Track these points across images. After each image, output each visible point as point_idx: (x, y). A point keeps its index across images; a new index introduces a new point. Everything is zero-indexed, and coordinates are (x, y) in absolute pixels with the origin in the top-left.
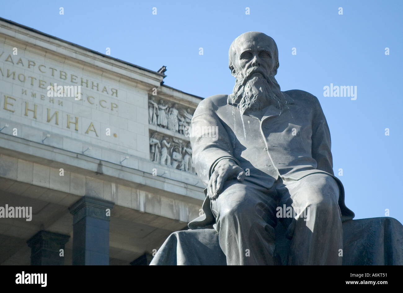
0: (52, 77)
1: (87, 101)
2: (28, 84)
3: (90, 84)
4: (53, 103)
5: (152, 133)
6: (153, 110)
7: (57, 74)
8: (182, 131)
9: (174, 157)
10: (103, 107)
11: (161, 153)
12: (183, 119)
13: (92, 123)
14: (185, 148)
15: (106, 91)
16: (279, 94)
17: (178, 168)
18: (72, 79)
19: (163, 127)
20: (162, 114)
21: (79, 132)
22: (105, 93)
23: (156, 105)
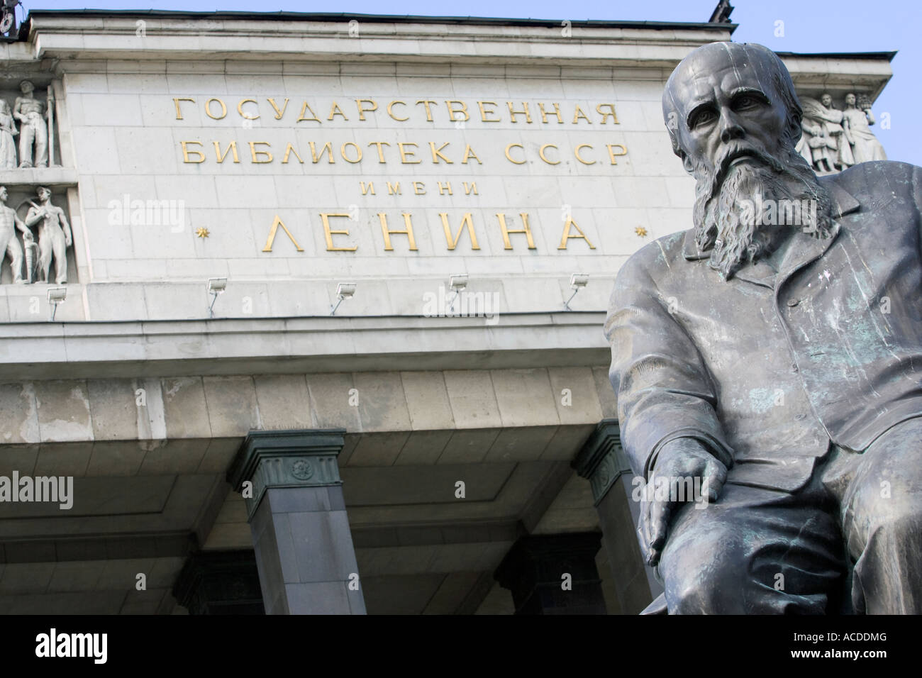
0: (429, 125)
2: (371, 166)
3: (534, 113)
4: (450, 194)
7: (439, 112)
10: (588, 164)
15: (585, 118)
18: (483, 113)
21: (542, 251)
22: (582, 123)
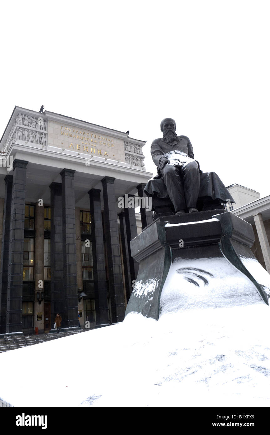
2: (84, 140)
3: (104, 139)
4: (92, 146)
5: (126, 154)
6: (126, 146)
8: (136, 152)
9: (134, 162)
11: (129, 161)
12: (136, 148)
13: (105, 152)
14: (137, 158)
15: (110, 141)
16: (177, 137)
17: (135, 165)
20: (129, 147)
21: (102, 155)
23: (126, 144)
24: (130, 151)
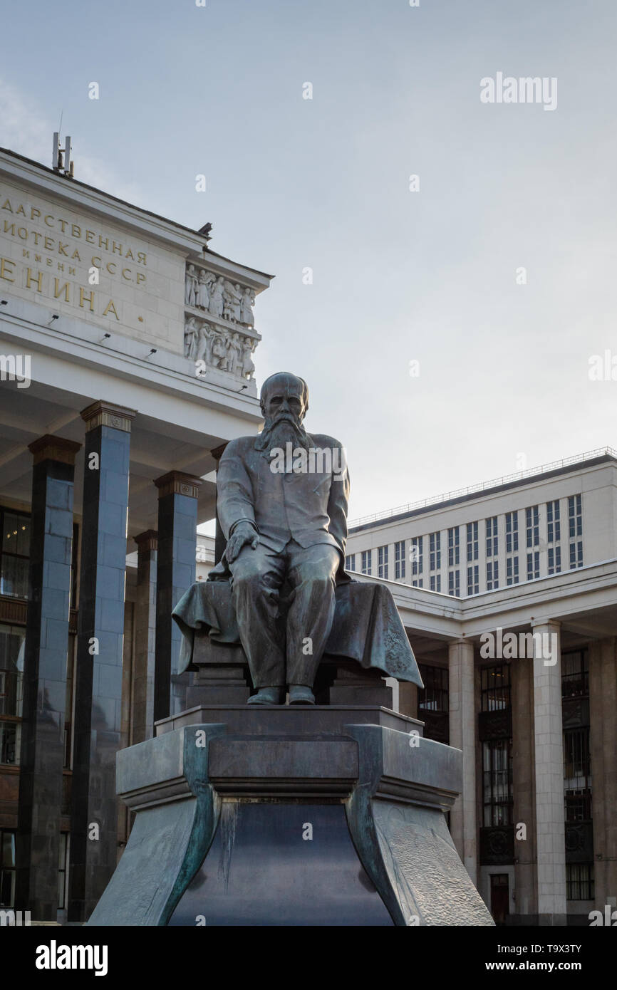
0: (61, 233)
1: (106, 269)
2: (30, 242)
3: (110, 246)
4: (63, 270)
6: (192, 284)
7: (68, 228)
8: (228, 315)
9: (215, 352)
10: (126, 279)
11: (198, 345)
12: (229, 298)
13: (111, 301)
15: (131, 256)
17: (219, 366)
18: (88, 237)
19: (203, 308)
20: (203, 290)
21: (96, 312)
22: (130, 258)
23: (195, 276)
24: (206, 305)
